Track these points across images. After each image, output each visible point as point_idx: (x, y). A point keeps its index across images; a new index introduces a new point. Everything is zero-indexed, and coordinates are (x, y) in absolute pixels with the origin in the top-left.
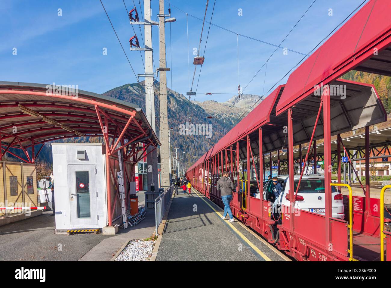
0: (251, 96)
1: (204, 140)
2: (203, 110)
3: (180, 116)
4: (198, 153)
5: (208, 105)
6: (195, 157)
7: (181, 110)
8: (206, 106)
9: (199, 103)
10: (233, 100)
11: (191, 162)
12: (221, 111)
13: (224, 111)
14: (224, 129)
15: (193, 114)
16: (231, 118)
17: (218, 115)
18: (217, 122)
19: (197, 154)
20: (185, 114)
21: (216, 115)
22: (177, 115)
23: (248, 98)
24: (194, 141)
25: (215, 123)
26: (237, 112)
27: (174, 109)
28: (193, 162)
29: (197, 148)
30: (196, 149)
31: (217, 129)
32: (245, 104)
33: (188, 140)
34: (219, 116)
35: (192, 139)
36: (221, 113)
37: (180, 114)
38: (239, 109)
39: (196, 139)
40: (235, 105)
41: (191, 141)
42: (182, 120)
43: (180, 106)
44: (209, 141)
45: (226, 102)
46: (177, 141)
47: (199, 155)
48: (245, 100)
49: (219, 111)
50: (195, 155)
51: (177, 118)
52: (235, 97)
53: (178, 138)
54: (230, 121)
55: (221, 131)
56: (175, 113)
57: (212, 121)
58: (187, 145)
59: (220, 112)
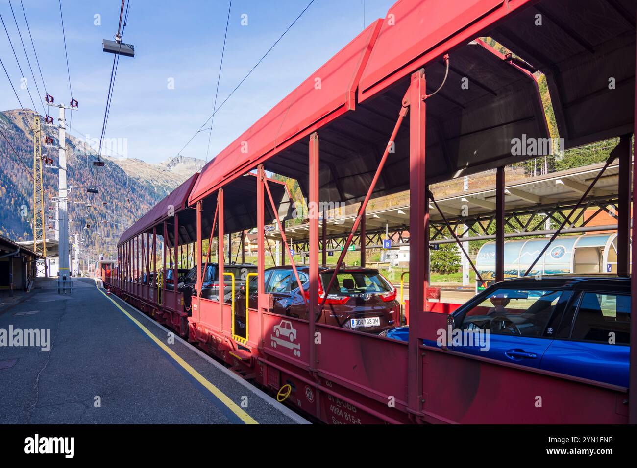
0: (195, 160)
1: (123, 214)
2: (122, 171)
3: (81, 175)
4: (113, 233)
5: (130, 164)
6: (107, 240)
7: (84, 165)
8: (125, 166)
9: (115, 160)
10: (169, 162)
11: (100, 247)
12: (151, 176)
13: (155, 176)
14: (155, 200)
15: (104, 175)
16: (165, 187)
17: (145, 180)
18: (143, 190)
19: (111, 235)
20: (91, 173)
21: (142, 180)
22: (77, 172)
23: (190, 163)
24: (106, 215)
25: (141, 191)
26: (175, 180)
27: (71, 163)
28: (104, 248)
29: (112, 226)
30: (110, 227)
31: (144, 199)
32: (186, 170)
33: (95, 213)
34: (147, 182)
35: (102, 211)
36: (151, 178)
37: (81, 171)
38: (178, 175)
39: (109, 211)
40: (171, 170)
41: (100, 214)
42: (85, 181)
43: (82, 160)
44: (131, 217)
45: (157, 164)
46: (75, 212)
47: (113, 237)
48: (186, 164)
49: (147, 176)
50: (108, 236)
51: (76, 176)
52: (171, 159)
53: (77, 209)
54: (164, 191)
55: (150, 204)
56: (72, 168)
57: (136, 188)
58: (93, 221)
59: (149, 176)
